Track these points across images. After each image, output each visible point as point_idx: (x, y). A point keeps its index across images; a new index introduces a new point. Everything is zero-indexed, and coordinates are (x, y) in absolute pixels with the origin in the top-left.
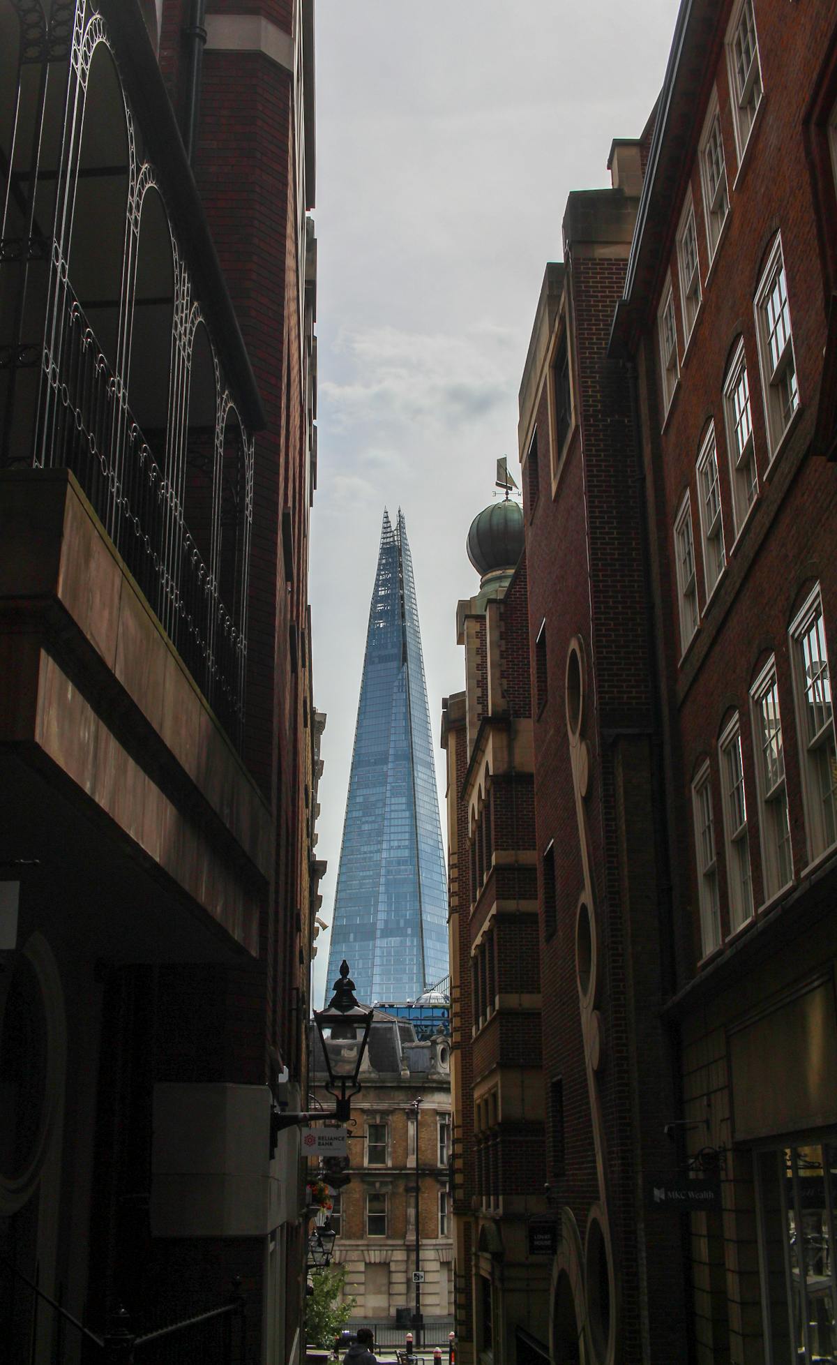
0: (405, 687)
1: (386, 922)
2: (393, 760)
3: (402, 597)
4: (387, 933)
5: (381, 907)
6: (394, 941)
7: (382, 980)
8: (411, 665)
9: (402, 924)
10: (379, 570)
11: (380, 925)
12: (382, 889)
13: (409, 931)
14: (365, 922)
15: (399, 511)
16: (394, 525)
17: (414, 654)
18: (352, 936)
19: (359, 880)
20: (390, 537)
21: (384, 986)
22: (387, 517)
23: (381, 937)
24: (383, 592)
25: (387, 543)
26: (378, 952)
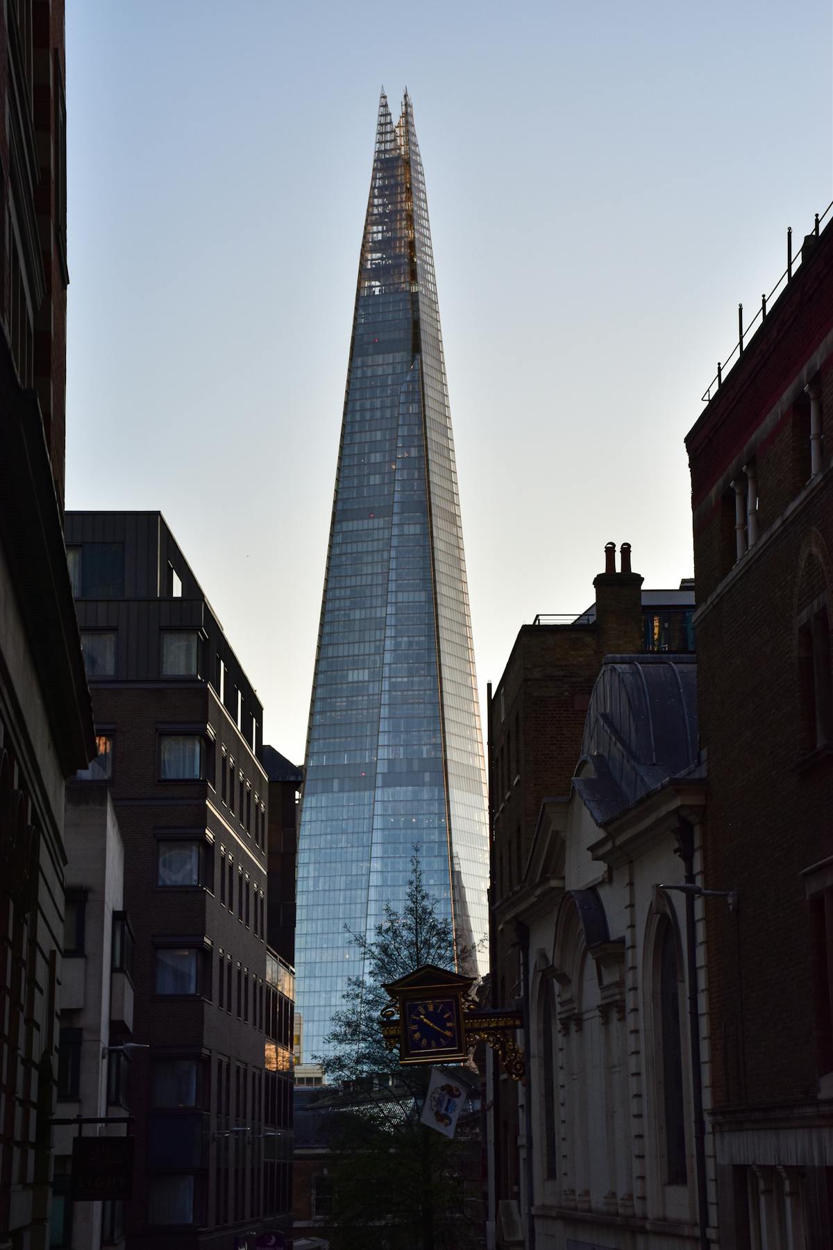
0: (417, 394)
1: (390, 762)
2: (399, 511)
3: (411, 245)
4: (392, 780)
5: (383, 739)
6: (404, 792)
7: (385, 851)
8: (427, 359)
9: (416, 767)
10: (372, 196)
11: (382, 768)
12: (385, 712)
13: (427, 777)
14: (358, 761)
15: (406, 96)
16: (396, 118)
17: (430, 340)
18: (336, 782)
19: (347, 697)
20: (391, 141)
21: (390, 860)
22: (385, 106)
23: (383, 787)
24: (380, 235)
25: (385, 151)
26: (379, 809)
